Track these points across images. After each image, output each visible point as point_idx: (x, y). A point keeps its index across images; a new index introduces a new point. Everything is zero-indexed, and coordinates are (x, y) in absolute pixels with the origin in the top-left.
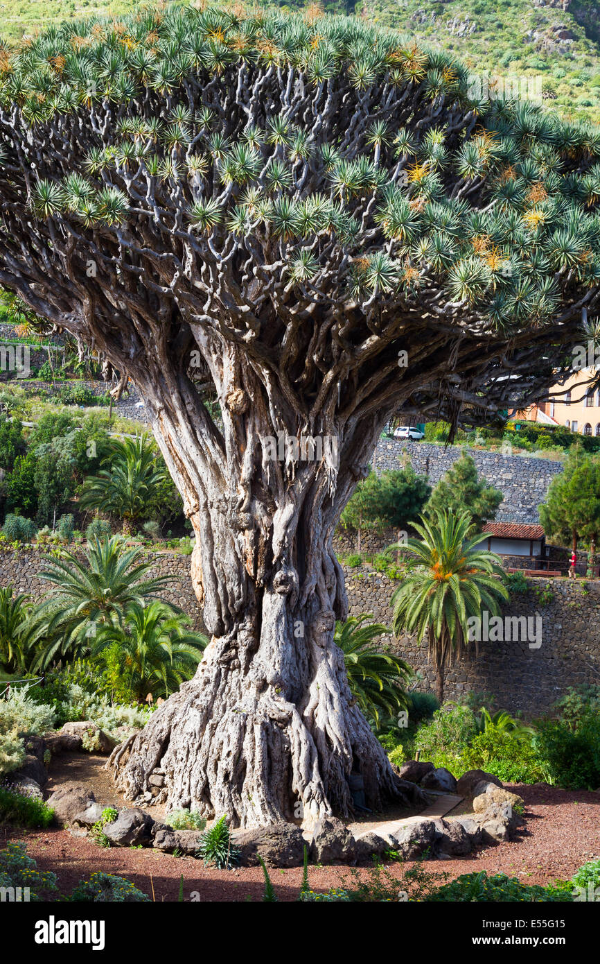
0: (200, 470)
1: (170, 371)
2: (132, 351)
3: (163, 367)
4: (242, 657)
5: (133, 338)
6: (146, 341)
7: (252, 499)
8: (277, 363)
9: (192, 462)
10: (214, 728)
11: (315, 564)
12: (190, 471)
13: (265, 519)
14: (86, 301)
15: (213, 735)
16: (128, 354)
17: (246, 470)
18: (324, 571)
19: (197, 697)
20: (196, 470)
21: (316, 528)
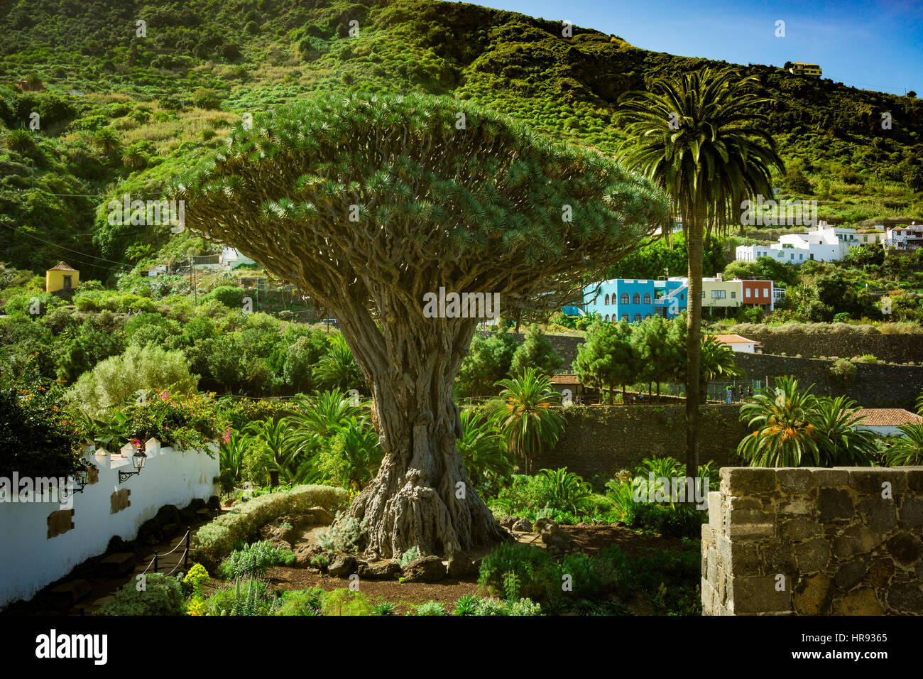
0: (373, 357)
1: (352, 302)
2: (329, 292)
3: (348, 300)
4: (404, 463)
5: (329, 285)
6: (337, 286)
7: (403, 372)
8: (411, 294)
9: (367, 353)
10: (390, 504)
11: (441, 407)
12: (367, 359)
13: (412, 383)
14: (301, 265)
15: (389, 509)
16: (327, 294)
17: (399, 356)
18: (448, 411)
19: (379, 488)
20: (370, 358)
21: (441, 386)
